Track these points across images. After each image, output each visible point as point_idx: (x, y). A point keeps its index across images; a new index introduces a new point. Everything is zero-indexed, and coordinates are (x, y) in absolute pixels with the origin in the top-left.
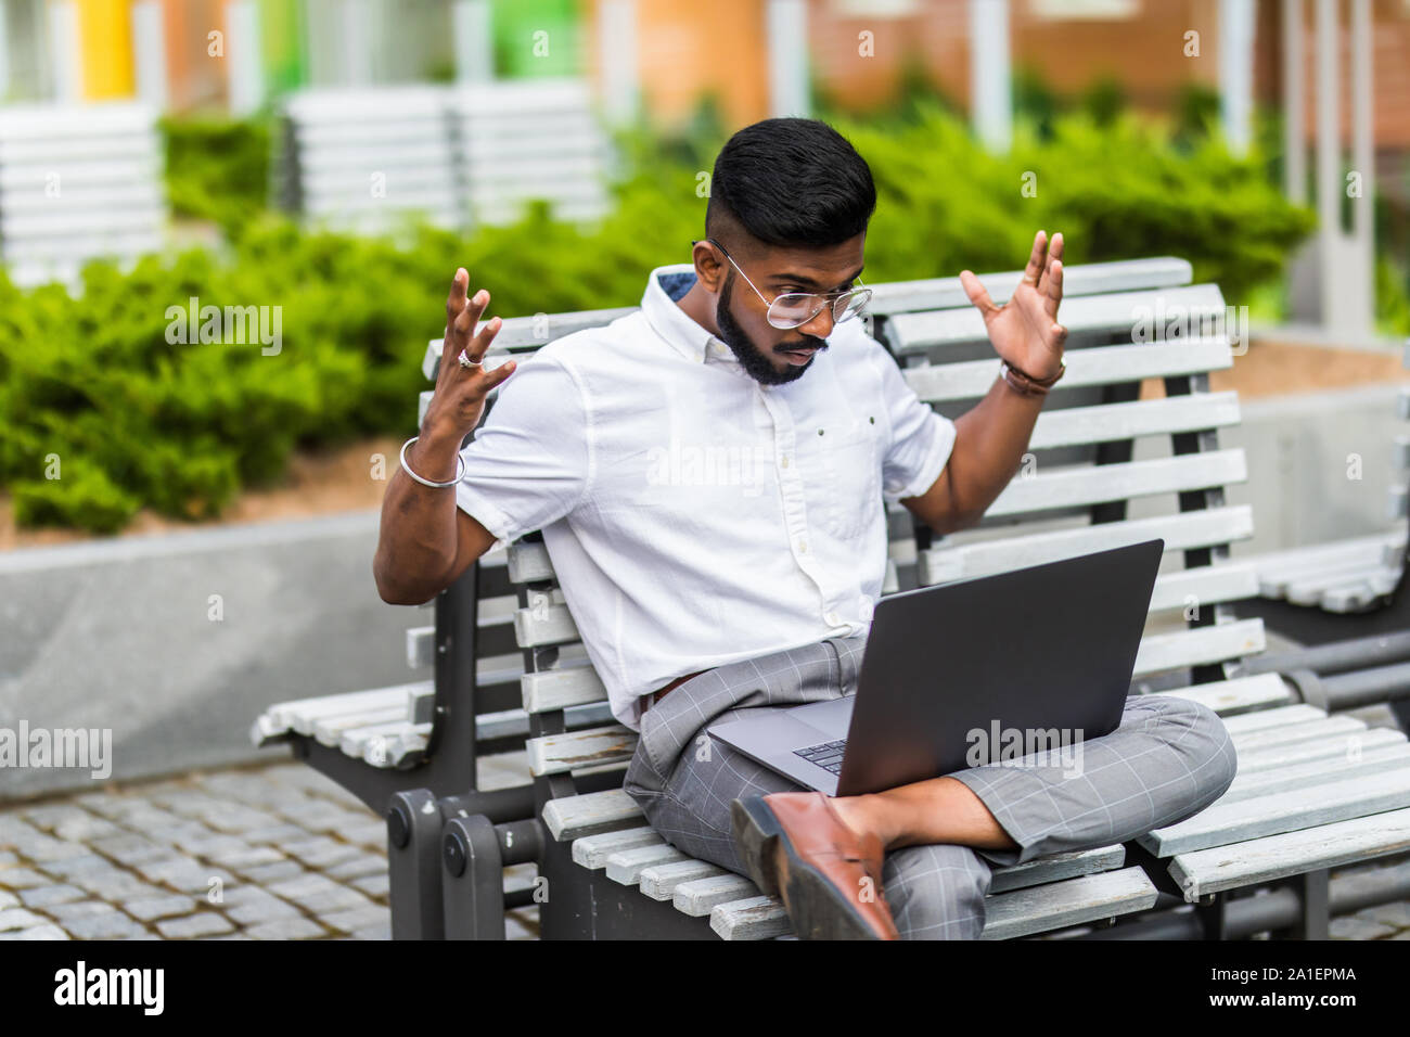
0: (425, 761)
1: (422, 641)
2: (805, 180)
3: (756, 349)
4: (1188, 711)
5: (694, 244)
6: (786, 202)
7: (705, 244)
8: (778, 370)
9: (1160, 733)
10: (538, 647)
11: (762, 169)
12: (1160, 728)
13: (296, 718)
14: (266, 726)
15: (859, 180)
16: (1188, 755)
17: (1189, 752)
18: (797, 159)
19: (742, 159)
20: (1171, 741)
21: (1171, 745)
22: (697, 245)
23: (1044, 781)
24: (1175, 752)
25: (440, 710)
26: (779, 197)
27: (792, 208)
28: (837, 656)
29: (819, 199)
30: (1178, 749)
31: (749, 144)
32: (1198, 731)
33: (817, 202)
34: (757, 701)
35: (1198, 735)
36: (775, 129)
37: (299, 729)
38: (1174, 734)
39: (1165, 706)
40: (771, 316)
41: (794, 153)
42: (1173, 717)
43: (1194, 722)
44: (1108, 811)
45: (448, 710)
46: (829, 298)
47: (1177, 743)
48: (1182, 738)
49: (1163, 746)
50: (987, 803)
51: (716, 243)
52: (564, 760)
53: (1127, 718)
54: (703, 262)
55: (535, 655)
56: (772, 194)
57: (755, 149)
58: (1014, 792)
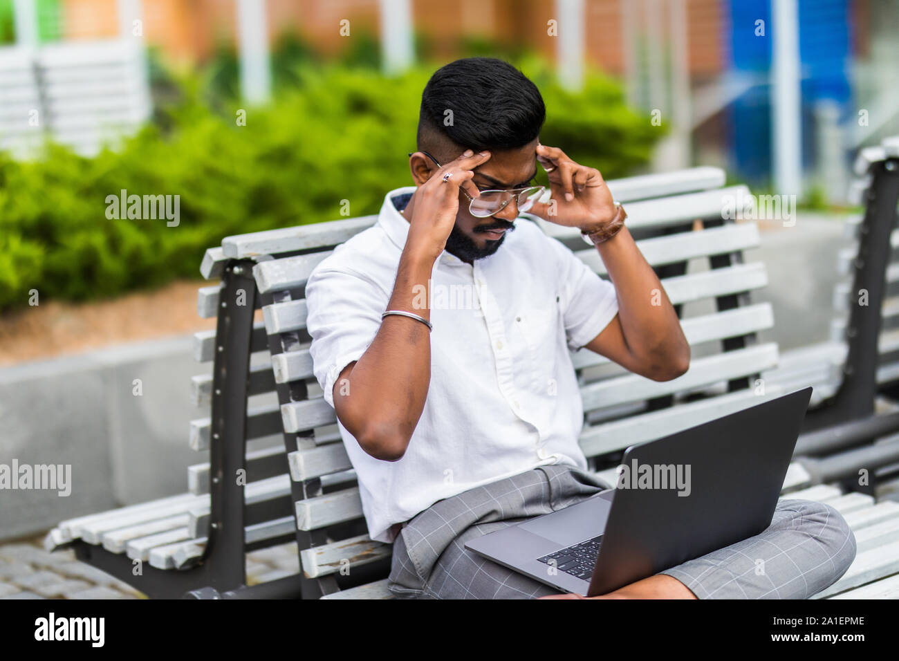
0: (201, 564)
1: (201, 476)
2: (492, 100)
3: (461, 231)
4: (821, 511)
5: (410, 155)
6: (480, 117)
7: (420, 154)
8: (479, 247)
9: (806, 530)
10: (307, 481)
11: (460, 94)
12: (805, 525)
13: (83, 531)
14: (57, 536)
15: (532, 97)
16: (828, 545)
17: (828, 543)
18: (486, 86)
19: (444, 89)
20: (815, 535)
21: (816, 538)
22: (412, 156)
23: (733, 573)
24: (818, 544)
25: (214, 526)
26: (475, 114)
27: (485, 121)
28: (548, 480)
29: (505, 113)
30: (820, 541)
31: (448, 77)
32: (831, 526)
33: (503, 116)
34: (493, 518)
35: (832, 529)
36: (466, 65)
37: (87, 539)
38: (816, 530)
39: (804, 508)
40: (473, 207)
41: (483, 81)
42: (813, 516)
43: (827, 519)
44: (778, 592)
45: (220, 525)
46: (515, 193)
47: (819, 536)
48: (821, 533)
49: (809, 540)
50: (696, 594)
51: (427, 154)
52: (331, 565)
53: (778, 517)
54: (418, 168)
55: (305, 486)
56: (470, 113)
57: (453, 80)
58: (713, 583)
